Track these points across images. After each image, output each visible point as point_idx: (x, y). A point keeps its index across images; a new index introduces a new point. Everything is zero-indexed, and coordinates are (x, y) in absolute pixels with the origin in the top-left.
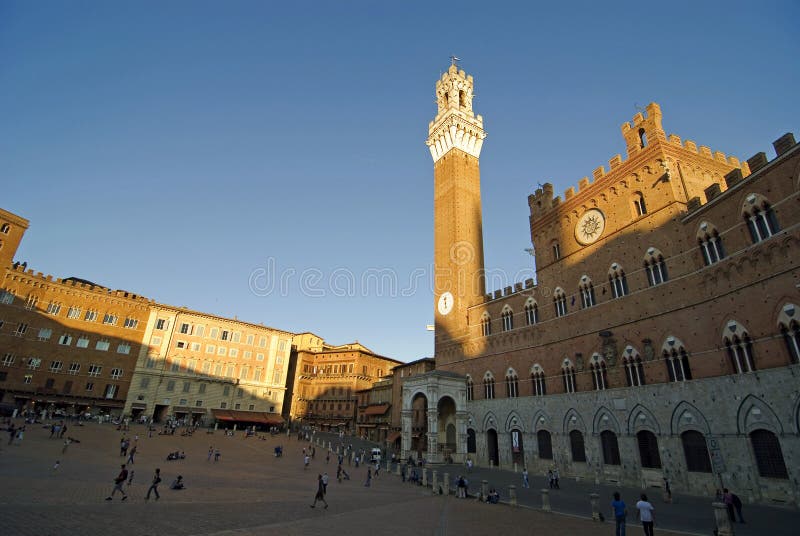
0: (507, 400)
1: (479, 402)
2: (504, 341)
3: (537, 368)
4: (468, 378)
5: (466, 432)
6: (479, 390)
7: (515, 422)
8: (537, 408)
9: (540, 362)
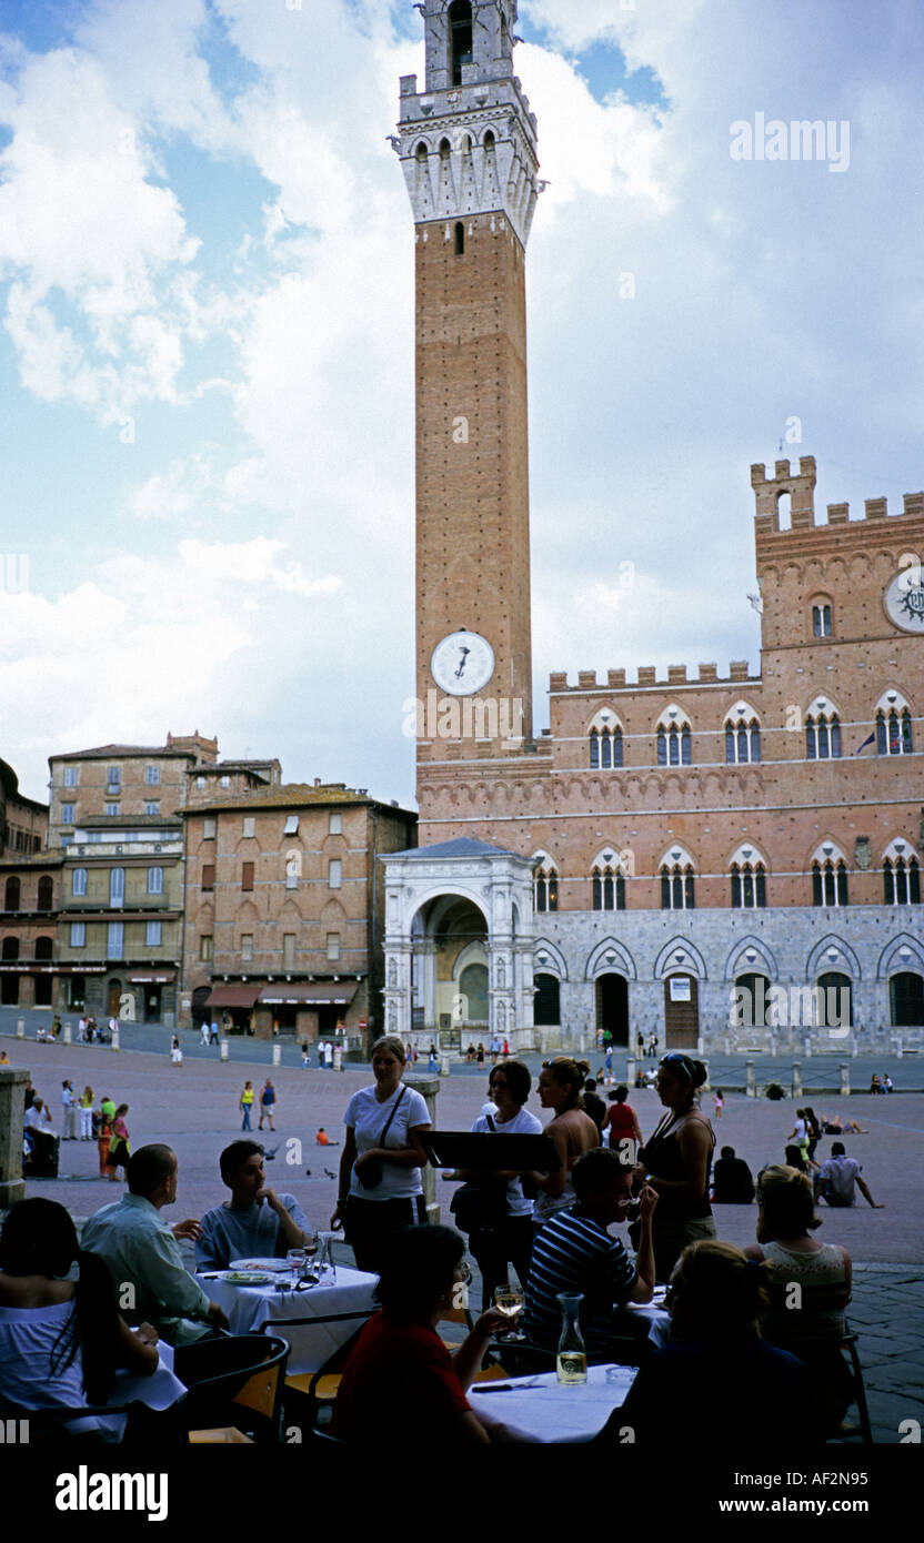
0: (665, 913)
1: (576, 918)
2: (662, 788)
3: (747, 854)
4: (541, 859)
5: (530, 981)
6: (576, 887)
7: (680, 959)
8: (743, 933)
9: (758, 842)
